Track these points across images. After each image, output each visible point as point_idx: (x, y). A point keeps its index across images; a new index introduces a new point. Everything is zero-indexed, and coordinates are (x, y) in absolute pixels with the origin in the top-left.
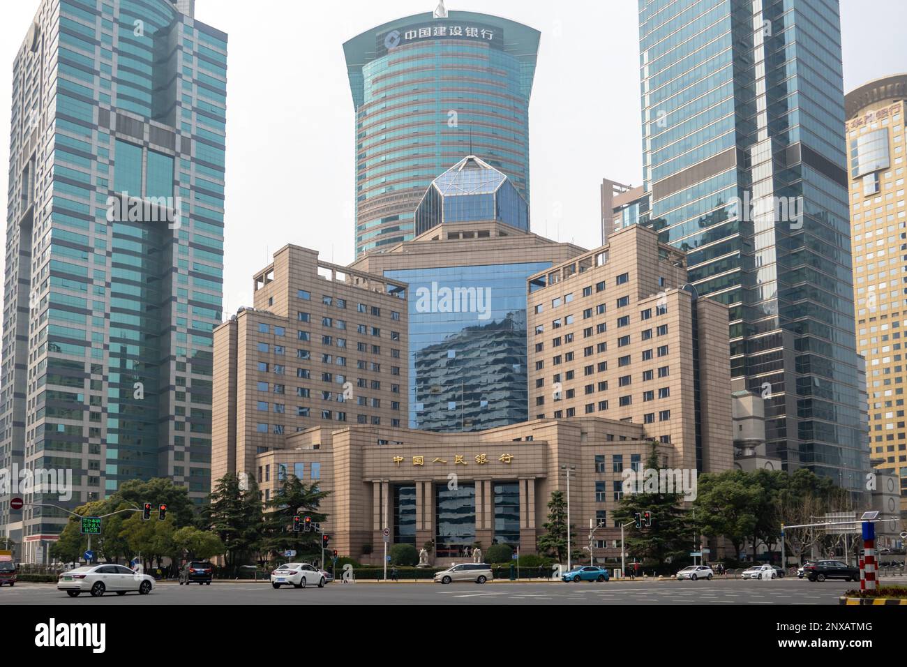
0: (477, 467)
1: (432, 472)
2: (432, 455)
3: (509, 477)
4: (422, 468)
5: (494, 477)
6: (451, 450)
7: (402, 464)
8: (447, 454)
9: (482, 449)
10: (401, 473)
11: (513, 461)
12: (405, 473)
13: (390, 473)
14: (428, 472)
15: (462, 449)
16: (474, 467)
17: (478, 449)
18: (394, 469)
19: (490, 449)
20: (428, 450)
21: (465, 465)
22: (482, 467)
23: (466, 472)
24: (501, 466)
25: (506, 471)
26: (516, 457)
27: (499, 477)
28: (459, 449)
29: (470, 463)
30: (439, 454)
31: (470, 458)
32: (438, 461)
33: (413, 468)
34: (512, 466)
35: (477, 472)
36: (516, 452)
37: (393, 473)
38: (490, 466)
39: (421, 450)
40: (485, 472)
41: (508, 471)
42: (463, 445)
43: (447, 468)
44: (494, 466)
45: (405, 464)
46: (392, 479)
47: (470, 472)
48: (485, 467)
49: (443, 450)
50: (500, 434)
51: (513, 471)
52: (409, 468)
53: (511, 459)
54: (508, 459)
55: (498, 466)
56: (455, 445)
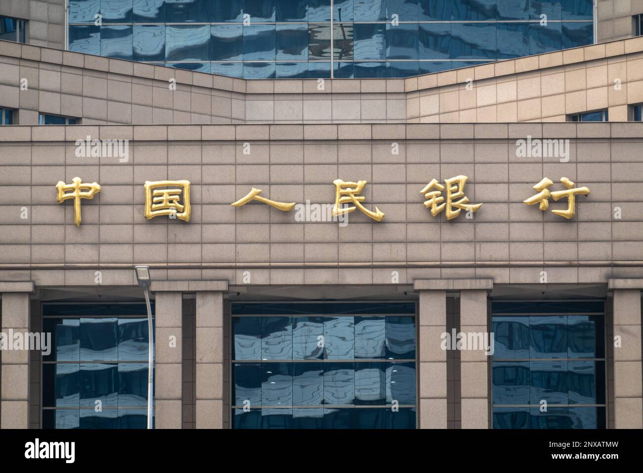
0: (427, 231)
1: (226, 253)
2: (227, 173)
3: (570, 277)
4: (180, 233)
5: (504, 276)
6: (312, 154)
7: (92, 213)
8: (296, 173)
9: (450, 152)
10: (85, 254)
11: (586, 211)
12: (108, 254)
13: (40, 254)
14: (211, 253)
15: (362, 153)
16: (415, 231)
17: (431, 153)
18: (57, 233)
19: (484, 152)
20: (211, 154)
21: (373, 222)
22: (448, 233)
23: (382, 253)
24: (535, 231)
25: (553, 251)
26: (601, 191)
27: (524, 277)
28: (347, 153)
29: (397, 213)
30: (261, 173)
31: (398, 193)
32: (253, 202)
33: (142, 233)
34: (585, 231)
35: (427, 253)
36: (602, 171)
37: (53, 254)
38: (484, 231)
39: (178, 154)
40: (463, 253)
41: (567, 252)
42: (364, 133)
43: (294, 232)
44: (500, 231)
45: (107, 213)
46: (47, 279)
47: (398, 253)
48: (464, 232)
49: (279, 153)
50: (507, 90)
51: (588, 252)
52: (125, 233)
53: (580, 198)
54: (564, 201)
55: (518, 231)
56: (329, 133)
